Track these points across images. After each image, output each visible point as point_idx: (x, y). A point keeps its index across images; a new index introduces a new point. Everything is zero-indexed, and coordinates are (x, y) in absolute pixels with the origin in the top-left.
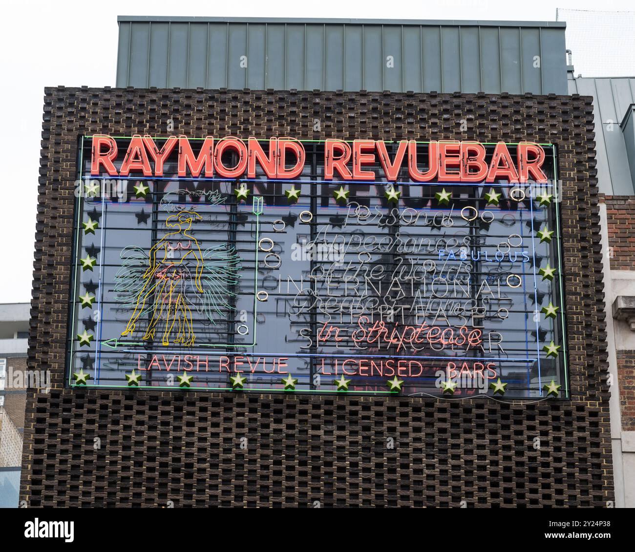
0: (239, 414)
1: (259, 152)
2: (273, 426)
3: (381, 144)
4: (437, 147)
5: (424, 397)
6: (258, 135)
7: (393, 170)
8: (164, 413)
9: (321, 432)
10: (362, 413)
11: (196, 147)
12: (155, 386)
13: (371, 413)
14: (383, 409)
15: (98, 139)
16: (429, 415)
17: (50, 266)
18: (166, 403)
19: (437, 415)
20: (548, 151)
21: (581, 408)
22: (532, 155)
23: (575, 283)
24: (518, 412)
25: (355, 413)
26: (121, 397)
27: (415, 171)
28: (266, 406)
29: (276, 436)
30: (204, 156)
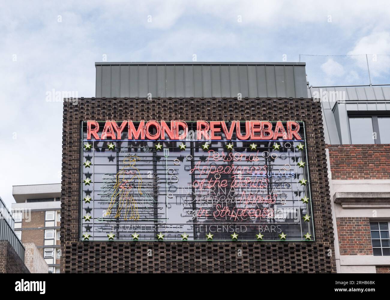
0: (161, 252)
1: (166, 127)
2: (178, 257)
3: (223, 123)
4: (250, 124)
5: (248, 242)
6: (165, 119)
7: (229, 135)
8: (126, 252)
9: (201, 260)
10: (219, 250)
11: (137, 125)
12: (121, 240)
13: (224, 250)
14: (229, 248)
15: (90, 123)
16: (251, 250)
17: (70, 183)
18: (127, 248)
19: (255, 250)
20: (301, 125)
21: (321, 246)
22: (294, 127)
23: (317, 187)
24: (292, 248)
25: (216, 250)
26: (105, 245)
27: (239, 134)
28: (174, 248)
29: (179, 262)
30: (140, 130)
